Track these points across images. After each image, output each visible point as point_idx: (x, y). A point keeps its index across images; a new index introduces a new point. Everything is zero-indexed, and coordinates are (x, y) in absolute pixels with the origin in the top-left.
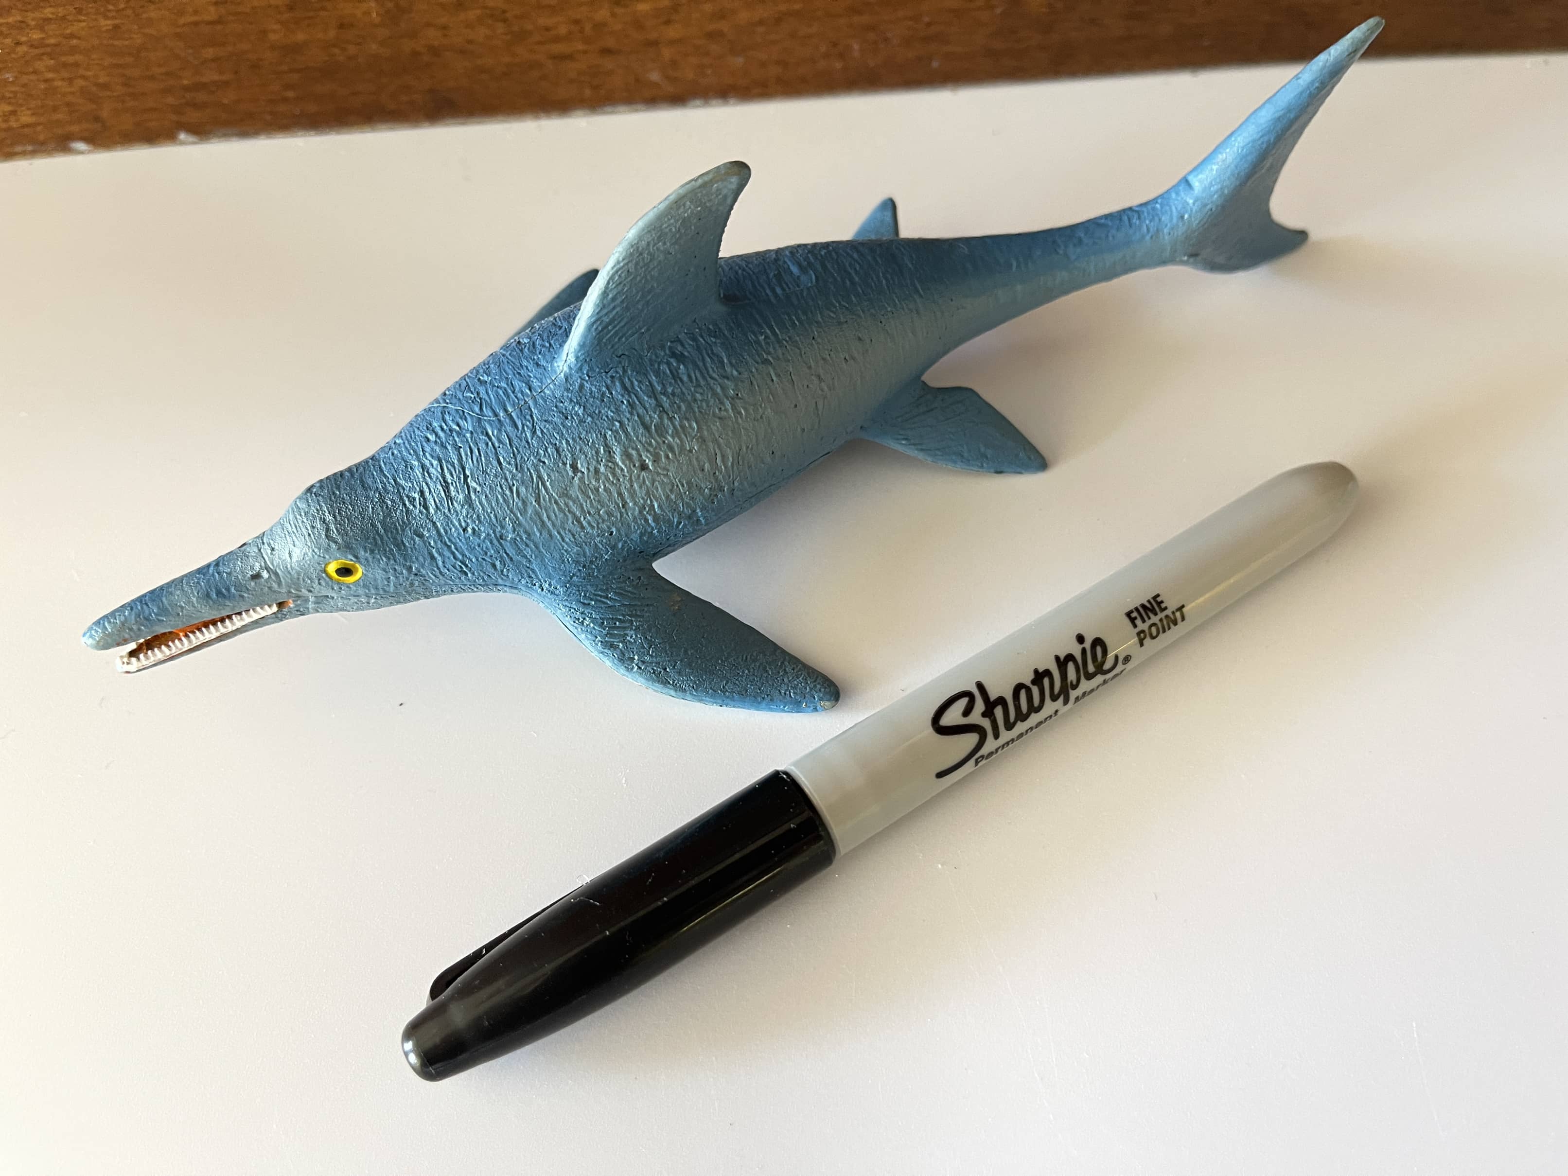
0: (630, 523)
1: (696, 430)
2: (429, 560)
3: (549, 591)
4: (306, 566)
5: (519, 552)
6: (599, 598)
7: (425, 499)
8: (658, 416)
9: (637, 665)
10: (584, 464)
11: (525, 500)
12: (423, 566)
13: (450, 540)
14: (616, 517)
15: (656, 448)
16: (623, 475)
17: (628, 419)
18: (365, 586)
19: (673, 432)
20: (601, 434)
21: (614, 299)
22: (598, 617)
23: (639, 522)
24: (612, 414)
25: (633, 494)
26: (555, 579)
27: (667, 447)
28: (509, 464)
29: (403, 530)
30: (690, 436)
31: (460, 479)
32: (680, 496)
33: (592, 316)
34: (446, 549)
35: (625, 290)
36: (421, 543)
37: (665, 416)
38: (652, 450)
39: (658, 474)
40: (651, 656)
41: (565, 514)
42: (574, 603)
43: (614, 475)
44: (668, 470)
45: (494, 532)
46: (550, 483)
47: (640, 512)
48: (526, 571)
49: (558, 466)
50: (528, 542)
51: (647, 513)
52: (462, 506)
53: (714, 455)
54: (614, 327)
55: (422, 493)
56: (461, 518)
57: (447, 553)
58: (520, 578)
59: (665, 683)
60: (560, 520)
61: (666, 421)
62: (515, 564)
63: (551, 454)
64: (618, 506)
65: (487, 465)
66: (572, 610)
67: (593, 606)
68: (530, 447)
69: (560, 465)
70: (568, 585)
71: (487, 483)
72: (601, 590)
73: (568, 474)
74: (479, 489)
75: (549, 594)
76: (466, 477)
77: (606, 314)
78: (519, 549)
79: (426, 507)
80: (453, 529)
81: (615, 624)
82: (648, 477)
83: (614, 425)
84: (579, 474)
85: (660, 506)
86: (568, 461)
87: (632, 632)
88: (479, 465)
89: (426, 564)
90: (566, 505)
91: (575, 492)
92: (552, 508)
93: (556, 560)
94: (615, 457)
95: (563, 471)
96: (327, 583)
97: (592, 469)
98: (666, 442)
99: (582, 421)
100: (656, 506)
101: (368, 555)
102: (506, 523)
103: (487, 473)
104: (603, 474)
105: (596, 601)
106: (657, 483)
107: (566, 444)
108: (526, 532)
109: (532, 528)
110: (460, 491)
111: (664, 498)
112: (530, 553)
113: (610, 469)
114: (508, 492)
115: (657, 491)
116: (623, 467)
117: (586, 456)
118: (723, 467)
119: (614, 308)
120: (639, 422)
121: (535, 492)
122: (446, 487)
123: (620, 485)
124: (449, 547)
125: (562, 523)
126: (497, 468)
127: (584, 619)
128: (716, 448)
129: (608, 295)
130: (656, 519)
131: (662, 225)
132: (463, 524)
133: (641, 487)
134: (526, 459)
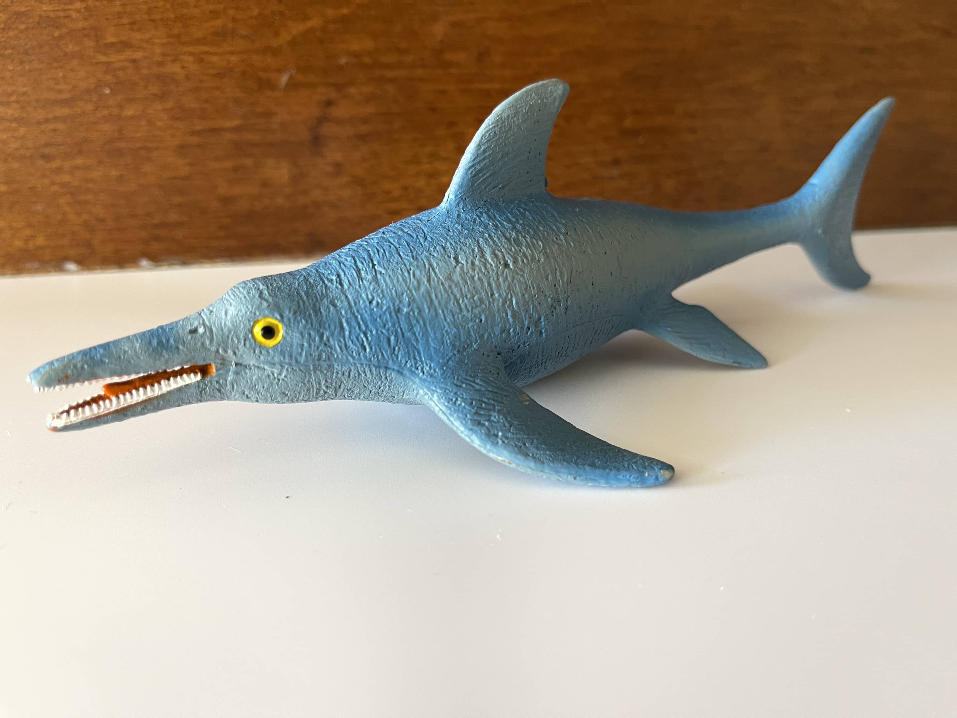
0: (495, 313)
1: (541, 247)
2: (339, 329)
3: (429, 374)
4: (238, 322)
5: (411, 328)
6: (468, 382)
7: (340, 280)
8: (515, 233)
9: (501, 439)
10: (463, 257)
11: (419, 280)
12: (332, 334)
13: (358, 311)
14: (486, 305)
15: (514, 253)
16: (492, 269)
17: (494, 233)
18: (282, 353)
19: (526, 244)
20: (475, 240)
21: (485, 151)
22: (468, 397)
23: (501, 314)
24: (482, 230)
25: (499, 286)
26: (435, 362)
27: (523, 254)
28: (407, 256)
29: (322, 300)
30: (538, 250)
31: (369, 266)
32: (532, 297)
33: (469, 162)
34: (353, 319)
35: (492, 146)
36: (335, 312)
37: (520, 235)
38: (512, 254)
39: (517, 273)
40: (513, 433)
41: (448, 295)
42: (449, 384)
43: (486, 268)
44: (524, 272)
45: (394, 304)
46: (439, 270)
47: (503, 305)
48: (413, 351)
49: (444, 258)
50: (418, 317)
51: (508, 307)
52: (371, 283)
53: (555, 270)
54: (483, 175)
55: (339, 276)
56: (369, 293)
57: (354, 324)
58: (407, 359)
59: (526, 455)
60: (445, 300)
61: (521, 238)
62: (406, 341)
63: (439, 250)
64: (488, 295)
65: (390, 257)
66: (447, 391)
67: (464, 388)
68: (423, 247)
69: (446, 257)
70: (445, 368)
71: (390, 268)
72: (470, 376)
73: (451, 263)
74: (383, 272)
75: (429, 377)
76: (374, 265)
77: (479, 162)
78: (411, 324)
79: (341, 285)
80: (361, 302)
81: (482, 405)
82: (509, 274)
83: (484, 236)
84: (460, 265)
85: (517, 303)
86: (452, 256)
87: (496, 414)
88: (384, 257)
89: (336, 333)
90: (450, 287)
91: (456, 277)
92: (439, 288)
93: (437, 340)
94: (486, 255)
95: (448, 262)
96: (251, 345)
97: (470, 262)
98: (522, 251)
99: (460, 233)
100: (514, 302)
101: (291, 315)
102: (403, 297)
103: (390, 262)
104: (477, 266)
105: (466, 384)
106: (516, 280)
107: (450, 244)
108: (418, 307)
109: (423, 304)
110: (369, 273)
111: (520, 295)
112: (419, 330)
113: (482, 263)
114: (406, 274)
115: (516, 287)
116: (492, 263)
117: (465, 253)
118: (560, 281)
119: (484, 159)
120: (502, 235)
121: (427, 275)
122: (358, 271)
123: (490, 277)
124: (356, 317)
125: (446, 303)
126: (398, 258)
127: (457, 399)
128: (556, 265)
129: (481, 148)
130: (514, 316)
131: (517, 105)
132: (370, 297)
133: (504, 281)
134: (420, 253)
